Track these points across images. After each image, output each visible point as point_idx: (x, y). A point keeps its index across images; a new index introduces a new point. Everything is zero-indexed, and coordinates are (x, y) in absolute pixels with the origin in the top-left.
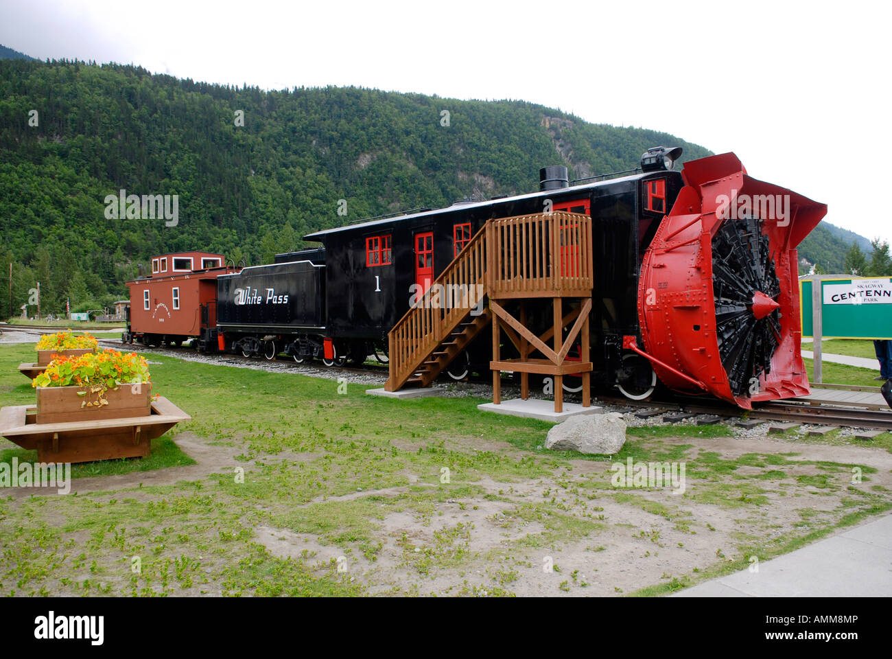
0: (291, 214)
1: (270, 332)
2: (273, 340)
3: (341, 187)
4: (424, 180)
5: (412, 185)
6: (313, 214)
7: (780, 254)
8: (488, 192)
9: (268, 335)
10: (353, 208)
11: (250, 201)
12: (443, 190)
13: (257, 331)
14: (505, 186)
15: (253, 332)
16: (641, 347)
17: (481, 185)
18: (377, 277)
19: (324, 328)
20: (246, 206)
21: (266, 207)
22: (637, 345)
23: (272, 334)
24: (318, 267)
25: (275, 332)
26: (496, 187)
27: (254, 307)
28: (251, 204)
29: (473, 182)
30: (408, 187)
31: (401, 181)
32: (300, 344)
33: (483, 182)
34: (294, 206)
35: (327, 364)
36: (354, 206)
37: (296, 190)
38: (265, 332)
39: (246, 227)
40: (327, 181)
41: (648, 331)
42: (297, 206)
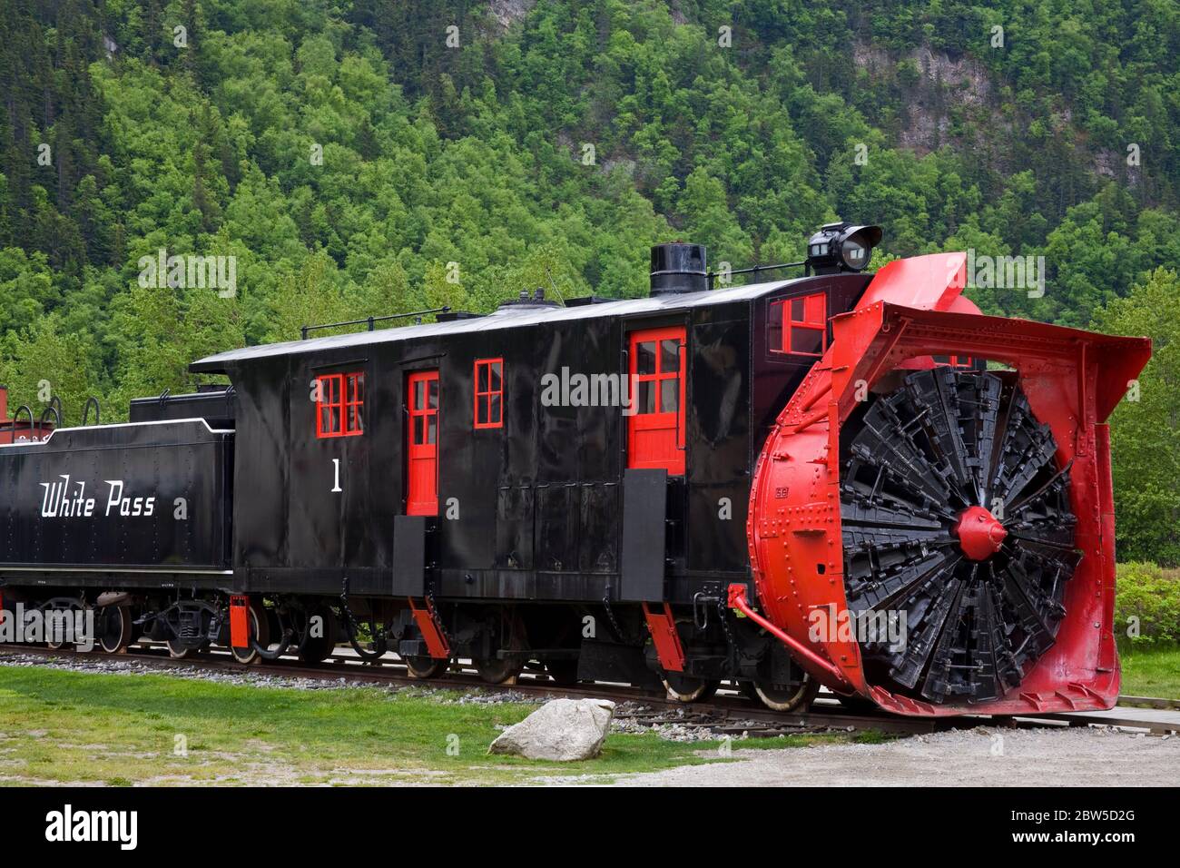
0: (244, 198)
1: (111, 583)
2: (118, 602)
3: (424, 103)
4: (727, 75)
5: (683, 93)
6: (325, 199)
7: (1076, 433)
8: (964, 118)
9: (108, 590)
10: (465, 176)
11: (101, 150)
12: (796, 110)
13: (83, 583)
14: (1028, 93)
15: (74, 584)
16: (755, 602)
17: (940, 90)
18: (336, 461)
19: (231, 572)
20: (85, 170)
21: (154, 174)
22: (747, 601)
23: (117, 590)
24: (220, 434)
25: (124, 584)
26: (994, 99)
27: (77, 523)
28: (104, 159)
29: (909, 79)
30: (669, 100)
31: (640, 80)
32: (181, 611)
33: (947, 81)
34: (256, 168)
35: (240, 660)
36: (471, 169)
37: (266, 110)
38: (101, 584)
39: (83, 245)
40: (376, 78)
41: (763, 575)
42: (268, 173)
